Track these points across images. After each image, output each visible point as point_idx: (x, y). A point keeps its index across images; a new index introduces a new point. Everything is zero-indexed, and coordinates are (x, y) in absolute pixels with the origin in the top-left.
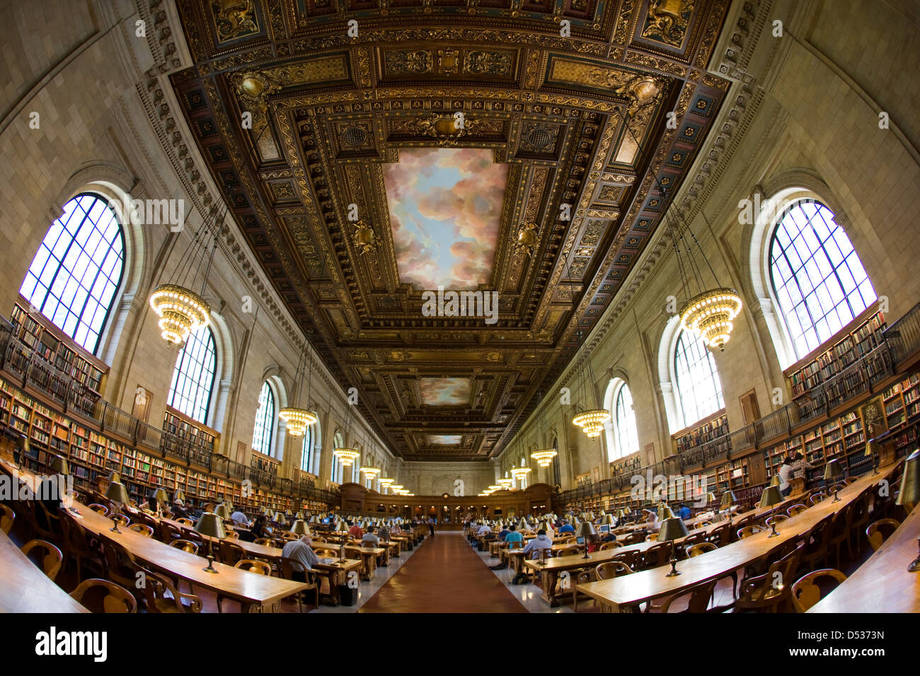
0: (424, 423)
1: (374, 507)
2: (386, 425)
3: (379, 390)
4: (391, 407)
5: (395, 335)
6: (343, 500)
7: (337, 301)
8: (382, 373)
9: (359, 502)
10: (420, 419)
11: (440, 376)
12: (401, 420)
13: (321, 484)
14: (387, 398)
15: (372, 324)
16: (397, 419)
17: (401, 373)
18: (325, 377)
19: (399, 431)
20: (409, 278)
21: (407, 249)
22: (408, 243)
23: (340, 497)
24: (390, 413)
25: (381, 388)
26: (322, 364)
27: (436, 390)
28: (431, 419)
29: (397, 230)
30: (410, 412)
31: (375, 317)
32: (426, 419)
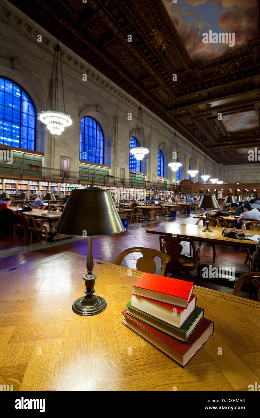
0: (231, 143)
1: (198, 191)
2: (207, 147)
3: (198, 128)
4: (207, 136)
5: (197, 95)
6: (182, 188)
7: (158, 85)
8: (197, 118)
9: (190, 189)
10: (227, 140)
11: (234, 113)
12: (216, 142)
13: (170, 182)
14: (204, 132)
15: (182, 92)
16: (213, 142)
17: (208, 116)
18: (166, 128)
19: (216, 149)
20: (196, 56)
21: (189, 37)
22: (188, 32)
23: (181, 187)
24: (208, 140)
25: (199, 127)
26: (163, 121)
27: (234, 122)
28: (234, 140)
29: (178, 25)
30: (221, 138)
31: (183, 88)
32: (231, 140)
